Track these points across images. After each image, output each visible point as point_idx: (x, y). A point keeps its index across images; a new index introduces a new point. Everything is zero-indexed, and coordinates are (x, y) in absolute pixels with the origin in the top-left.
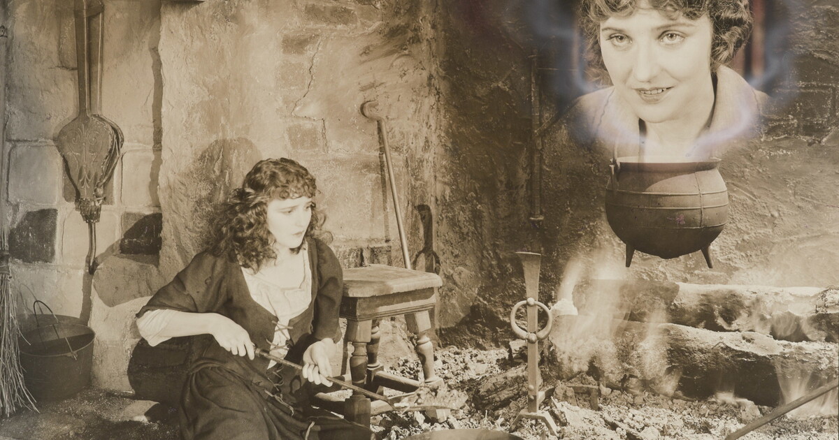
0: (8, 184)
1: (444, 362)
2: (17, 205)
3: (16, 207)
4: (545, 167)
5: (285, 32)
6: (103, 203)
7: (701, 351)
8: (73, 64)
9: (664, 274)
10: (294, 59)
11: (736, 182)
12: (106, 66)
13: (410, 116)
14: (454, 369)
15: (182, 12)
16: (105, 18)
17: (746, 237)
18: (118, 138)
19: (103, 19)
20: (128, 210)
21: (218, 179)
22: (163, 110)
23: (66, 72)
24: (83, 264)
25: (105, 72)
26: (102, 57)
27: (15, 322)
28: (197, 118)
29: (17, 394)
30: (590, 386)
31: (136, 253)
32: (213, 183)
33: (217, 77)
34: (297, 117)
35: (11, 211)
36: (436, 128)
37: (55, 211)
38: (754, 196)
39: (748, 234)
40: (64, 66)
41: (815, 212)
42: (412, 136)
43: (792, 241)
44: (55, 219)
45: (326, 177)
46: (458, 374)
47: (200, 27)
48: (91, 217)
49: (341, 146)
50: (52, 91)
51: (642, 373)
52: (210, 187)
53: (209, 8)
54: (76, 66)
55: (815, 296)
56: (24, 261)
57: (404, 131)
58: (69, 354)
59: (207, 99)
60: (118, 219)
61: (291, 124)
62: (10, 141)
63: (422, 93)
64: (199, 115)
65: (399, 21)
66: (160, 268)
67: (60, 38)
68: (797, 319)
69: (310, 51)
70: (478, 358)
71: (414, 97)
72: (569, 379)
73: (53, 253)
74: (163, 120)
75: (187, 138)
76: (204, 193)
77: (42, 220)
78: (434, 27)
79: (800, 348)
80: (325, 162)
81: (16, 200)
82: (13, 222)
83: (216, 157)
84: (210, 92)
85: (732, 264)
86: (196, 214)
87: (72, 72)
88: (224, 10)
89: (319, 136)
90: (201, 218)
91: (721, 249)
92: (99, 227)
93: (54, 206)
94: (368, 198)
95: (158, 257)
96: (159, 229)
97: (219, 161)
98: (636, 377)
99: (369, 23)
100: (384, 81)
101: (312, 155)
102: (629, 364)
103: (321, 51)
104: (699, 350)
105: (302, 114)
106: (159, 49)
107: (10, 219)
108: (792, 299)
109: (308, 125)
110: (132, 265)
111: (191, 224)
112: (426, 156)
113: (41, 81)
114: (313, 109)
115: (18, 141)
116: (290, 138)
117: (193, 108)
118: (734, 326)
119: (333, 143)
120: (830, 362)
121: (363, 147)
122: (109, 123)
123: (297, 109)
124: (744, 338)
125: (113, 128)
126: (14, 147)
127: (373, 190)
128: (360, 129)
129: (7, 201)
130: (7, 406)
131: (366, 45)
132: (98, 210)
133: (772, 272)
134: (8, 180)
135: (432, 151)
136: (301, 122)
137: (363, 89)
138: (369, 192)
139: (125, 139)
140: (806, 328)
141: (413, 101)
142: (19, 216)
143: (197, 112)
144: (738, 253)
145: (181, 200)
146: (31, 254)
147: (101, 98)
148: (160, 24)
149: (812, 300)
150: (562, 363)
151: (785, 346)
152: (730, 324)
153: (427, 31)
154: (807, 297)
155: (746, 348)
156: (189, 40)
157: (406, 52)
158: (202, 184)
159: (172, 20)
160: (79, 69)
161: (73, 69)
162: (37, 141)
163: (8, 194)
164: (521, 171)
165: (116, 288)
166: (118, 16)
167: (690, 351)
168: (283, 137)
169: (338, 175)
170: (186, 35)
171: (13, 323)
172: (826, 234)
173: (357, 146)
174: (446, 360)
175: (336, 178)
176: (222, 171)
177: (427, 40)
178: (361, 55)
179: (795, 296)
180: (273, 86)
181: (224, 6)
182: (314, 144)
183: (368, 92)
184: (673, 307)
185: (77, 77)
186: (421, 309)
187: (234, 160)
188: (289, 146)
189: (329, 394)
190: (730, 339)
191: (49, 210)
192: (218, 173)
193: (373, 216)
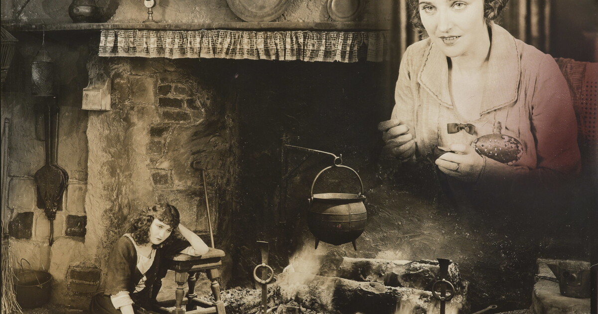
0: (8, 198)
1: (232, 295)
2: (13, 210)
3: (12, 211)
4: (288, 196)
5: (152, 125)
6: (57, 210)
7: (349, 290)
8: (42, 138)
9: (345, 252)
10: (156, 139)
11: (381, 207)
12: (60, 139)
13: (219, 167)
14: (237, 298)
15: (99, 115)
16: (60, 115)
17: (385, 234)
18: (65, 177)
19: (59, 116)
20: (70, 214)
21: (115, 200)
22: (88, 164)
23: (40, 142)
24: (47, 240)
25: (59, 143)
26: (58, 135)
27: (12, 269)
28: (106, 170)
29: (12, 305)
30: (296, 307)
31: (74, 236)
32: (113, 202)
33: (116, 149)
34: (157, 169)
35: (10, 212)
36: (234, 173)
37: (33, 213)
38: (390, 213)
39: (386, 233)
40: (38, 139)
41: (419, 223)
42: (219, 178)
43: (407, 237)
44: (33, 217)
45: (172, 199)
46: (238, 301)
47: (108, 123)
48: (51, 217)
49: (181, 183)
50: (32, 151)
51: (321, 301)
52: (111, 204)
53: (112, 114)
54: (44, 139)
55: (405, 265)
56: (16, 238)
57: (215, 175)
58: (38, 286)
59: (110, 160)
60: (64, 218)
61: (154, 172)
62: (10, 176)
63: (226, 155)
64: (106, 167)
65: (214, 118)
66: (85, 244)
67: (36, 124)
68: (396, 275)
69: (165, 135)
70: (250, 293)
71: (221, 158)
72: (286, 303)
73: (31, 234)
74: (89, 169)
75: (100, 179)
76: (108, 207)
77: (26, 218)
78: (233, 120)
79: (396, 290)
80: (172, 191)
81: (12, 207)
82: (11, 218)
83: (114, 189)
84: (113, 157)
85: (378, 248)
86: (104, 217)
87: (42, 142)
88: (120, 115)
89: (169, 178)
90: (106, 219)
91: (373, 240)
92: (55, 222)
93: (32, 210)
94: (195, 210)
95: (84, 238)
96: (85, 224)
97: (116, 191)
98: (318, 303)
99: (198, 119)
100: (204, 149)
101: (165, 188)
102: (315, 297)
103: (171, 135)
104: (348, 290)
105: (160, 167)
106: (87, 133)
107: (9, 216)
108: (394, 266)
109: (163, 173)
110: (72, 243)
111: (101, 223)
112: (228, 188)
113: (27, 146)
114: (166, 165)
115: (14, 176)
116: (153, 179)
117: (103, 164)
118: (367, 280)
119: (176, 182)
120: (408, 297)
121: (192, 183)
122: (61, 169)
123: (157, 164)
124: (370, 285)
125: (63, 172)
126: (12, 180)
127: (197, 205)
128: (191, 174)
129: (8, 207)
130: (7, 310)
131: (195, 131)
132: (55, 213)
133: (397, 252)
134: (8, 196)
135: (231, 185)
136: (160, 171)
137: (193, 154)
138: (195, 207)
139: (69, 178)
140: (400, 280)
141: (221, 159)
142: (14, 215)
143: (105, 166)
144: (381, 242)
145: (97, 211)
146: (20, 234)
147: (57, 156)
148: (88, 121)
149: (404, 267)
150: (282, 295)
151: (388, 289)
152: (365, 278)
153: (230, 122)
154: (401, 265)
155: (371, 290)
156: (102, 130)
157: (218, 134)
158: (107, 202)
159: (94, 119)
160: (46, 141)
161: (43, 141)
162: (24, 177)
163: (8, 203)
164: (275, 197)
165: (63, 254)
166: (67, 114)
167: (345, 290)
168: (150, 179)
169: (179, 198)
170: (100, 127)
171: (10, 270)
172: (423, 234)
173: (189, 183)
174: (233, 293)
175: (177, 200)
176: (117, 196)
177: (230, 127)
178: (192, 136)
179: (396, 264)
180: (145, 153)
181: (120, 113)
182: (166, 182)
183: (196, 155)
184: (339, 269)
185: (45, 145)
186: (213, 267)
187: (124, 191)
188: (153, 184)
189: (168, 308)
190: (363, 285)
191: (29, 213)
192: (115, 197)
193: (197, 219)
